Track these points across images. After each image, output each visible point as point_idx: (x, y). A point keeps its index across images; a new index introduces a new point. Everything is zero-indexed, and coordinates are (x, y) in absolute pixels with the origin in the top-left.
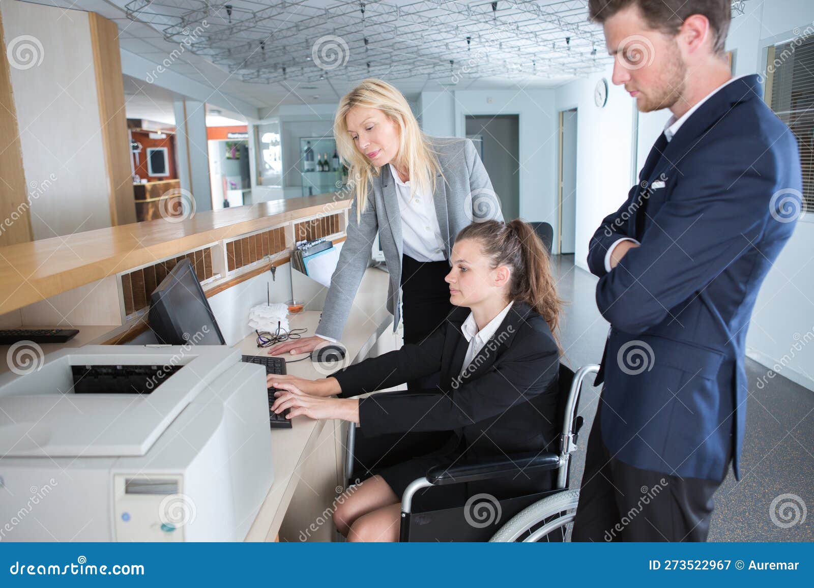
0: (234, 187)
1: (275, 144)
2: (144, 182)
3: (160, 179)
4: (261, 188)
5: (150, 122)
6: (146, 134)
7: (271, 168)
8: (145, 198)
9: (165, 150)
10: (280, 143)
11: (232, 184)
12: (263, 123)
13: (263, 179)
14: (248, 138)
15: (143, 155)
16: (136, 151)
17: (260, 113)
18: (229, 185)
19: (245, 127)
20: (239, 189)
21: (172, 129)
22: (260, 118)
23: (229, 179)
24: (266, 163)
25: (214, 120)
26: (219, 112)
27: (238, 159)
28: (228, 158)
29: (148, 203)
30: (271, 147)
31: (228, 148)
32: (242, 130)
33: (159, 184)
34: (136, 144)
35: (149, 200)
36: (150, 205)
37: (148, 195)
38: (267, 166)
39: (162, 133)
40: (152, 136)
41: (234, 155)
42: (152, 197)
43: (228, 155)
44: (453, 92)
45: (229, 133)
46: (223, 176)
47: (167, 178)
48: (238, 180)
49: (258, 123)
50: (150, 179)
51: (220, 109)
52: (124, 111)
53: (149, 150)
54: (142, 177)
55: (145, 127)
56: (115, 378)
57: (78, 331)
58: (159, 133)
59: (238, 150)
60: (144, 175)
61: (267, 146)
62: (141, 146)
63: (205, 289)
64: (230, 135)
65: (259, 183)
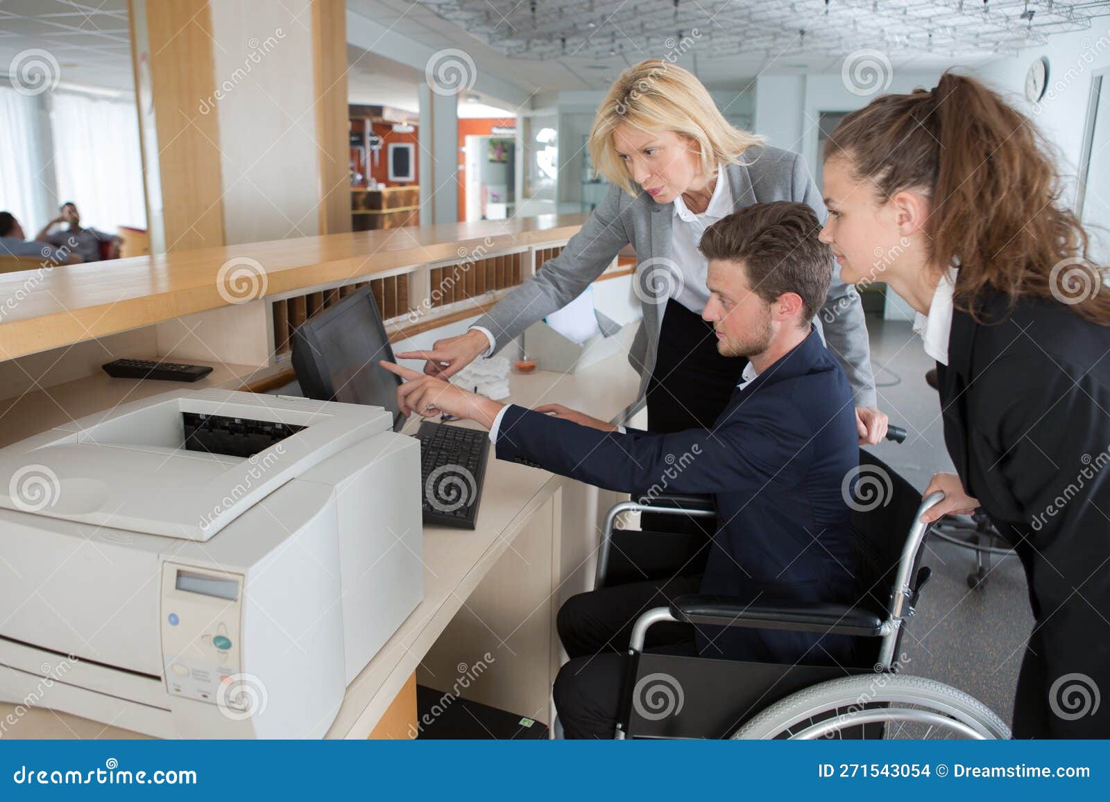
0: (496, 199)
1: (551, 144)
2: (381, 187)
3: (402, 184)
4: (527, 202)
5: (395, 110)
6: (388, 126)
7: (546, 176)
8: (380, 208)
9: (411, 147)
10: (557, 144)
11: (494, 196)
12: (539, 113)
13: (531, 190)
14: (517, 134)
15: (383, 152)
16: (375, 148)
17: (534, 102)
18: (490, 197)
19: (513, 119)
20: (503, 202)
21: (417, 120)
22: (533, 107)
23: (490, 189)
24: (539, 168)
25: (469, 110)
26: (477, 97)
27: (504, 162)
28: (492, 161)
29: (384, 215)
30: (548, 148)
31: (491, 147)
32: (510, 124)
33: (400, 192)
34: (375, 139)
35: (385, 211)
36: (386, 218)
37: (384, 205)
38: (541, 174)
39: (409, 125)
40: (396, 128)
41: (499, 157)
42: (389, 207)
43: (491, 156)
44: (804, 77)
45: (493, 126)
46: (483, 184)
47: (410, 184)
48: (501, 190)
49: (529, 114)
50: (388, 184)
51: (481, 94)
52: (345, 94)
53: (391, 147)
54: (379, 181)
55: (387, 116)
56: (232, 434)
57: (210, 370)
58: (405, 124)
59: (505, 151)
60: (383, 179)
61: (542, 146)
62: (381, 141)
63: (388, 330)
64: (495, 130)
65: (526, 196)
